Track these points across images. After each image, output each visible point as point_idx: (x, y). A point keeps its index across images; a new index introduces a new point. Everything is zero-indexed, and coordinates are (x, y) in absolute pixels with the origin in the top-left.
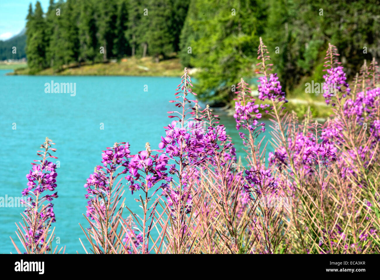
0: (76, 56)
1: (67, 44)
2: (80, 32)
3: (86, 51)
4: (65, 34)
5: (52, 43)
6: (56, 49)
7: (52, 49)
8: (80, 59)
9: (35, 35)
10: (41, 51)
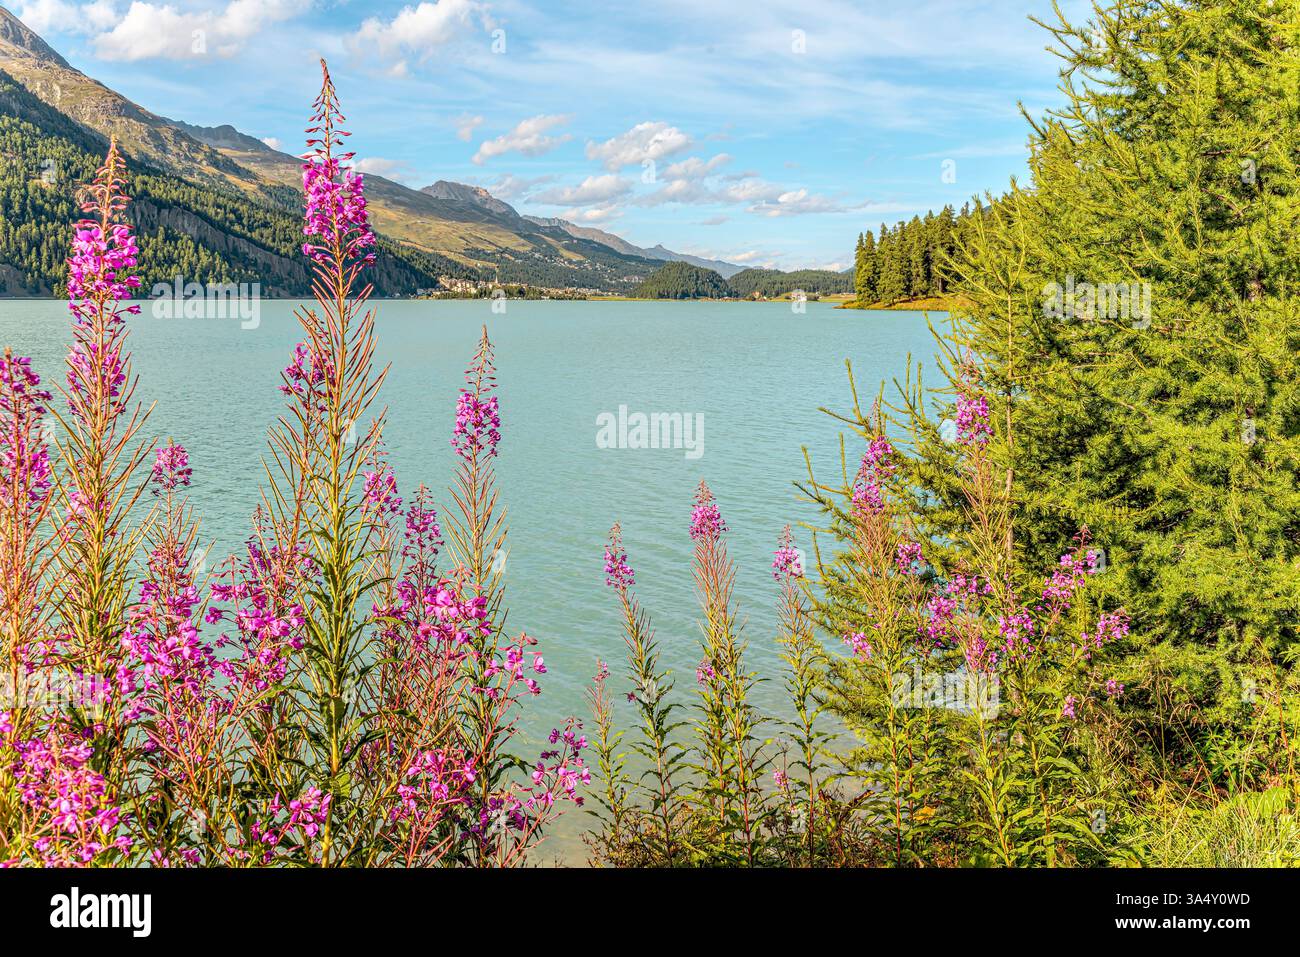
0: (908, 289)
1: (899, 277)
2: (913, 264)
3: (919, 284)
4: (896, 266)
5: (883, 275)
6: (887, 281)
7: (882, 282)
8: (912, 293)
9: (865, 267)
10: (871, 284)
